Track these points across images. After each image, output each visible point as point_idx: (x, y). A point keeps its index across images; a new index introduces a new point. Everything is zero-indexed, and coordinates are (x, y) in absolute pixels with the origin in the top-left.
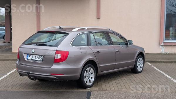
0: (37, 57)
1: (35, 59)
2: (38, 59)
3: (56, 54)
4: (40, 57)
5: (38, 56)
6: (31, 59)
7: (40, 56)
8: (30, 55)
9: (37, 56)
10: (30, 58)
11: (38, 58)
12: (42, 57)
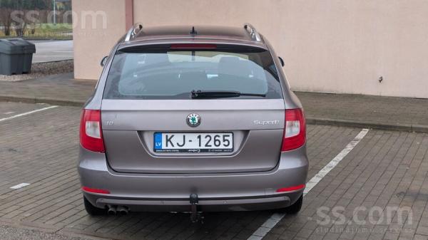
0: (204, 140)
1: (198, 147)
2: (213, 147)
3: (287, 122)
4: (221, 139)
5: (213, 135)
6: (176, 147)
7: (221, 135)
8: (169, 135)
9: (203, 136)
10: (170, 147)
11: (212, 143)
12: (230, 138)
